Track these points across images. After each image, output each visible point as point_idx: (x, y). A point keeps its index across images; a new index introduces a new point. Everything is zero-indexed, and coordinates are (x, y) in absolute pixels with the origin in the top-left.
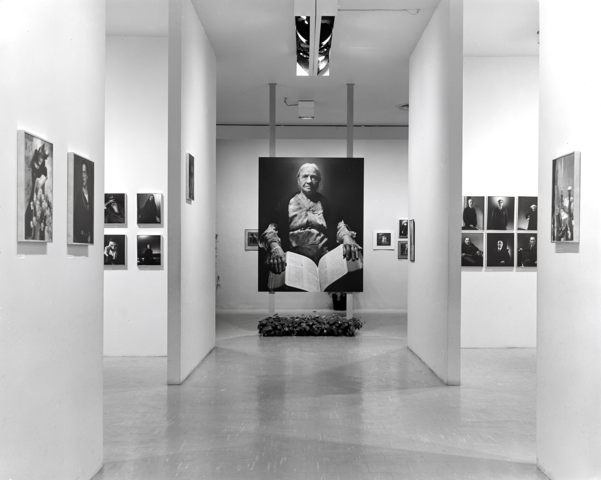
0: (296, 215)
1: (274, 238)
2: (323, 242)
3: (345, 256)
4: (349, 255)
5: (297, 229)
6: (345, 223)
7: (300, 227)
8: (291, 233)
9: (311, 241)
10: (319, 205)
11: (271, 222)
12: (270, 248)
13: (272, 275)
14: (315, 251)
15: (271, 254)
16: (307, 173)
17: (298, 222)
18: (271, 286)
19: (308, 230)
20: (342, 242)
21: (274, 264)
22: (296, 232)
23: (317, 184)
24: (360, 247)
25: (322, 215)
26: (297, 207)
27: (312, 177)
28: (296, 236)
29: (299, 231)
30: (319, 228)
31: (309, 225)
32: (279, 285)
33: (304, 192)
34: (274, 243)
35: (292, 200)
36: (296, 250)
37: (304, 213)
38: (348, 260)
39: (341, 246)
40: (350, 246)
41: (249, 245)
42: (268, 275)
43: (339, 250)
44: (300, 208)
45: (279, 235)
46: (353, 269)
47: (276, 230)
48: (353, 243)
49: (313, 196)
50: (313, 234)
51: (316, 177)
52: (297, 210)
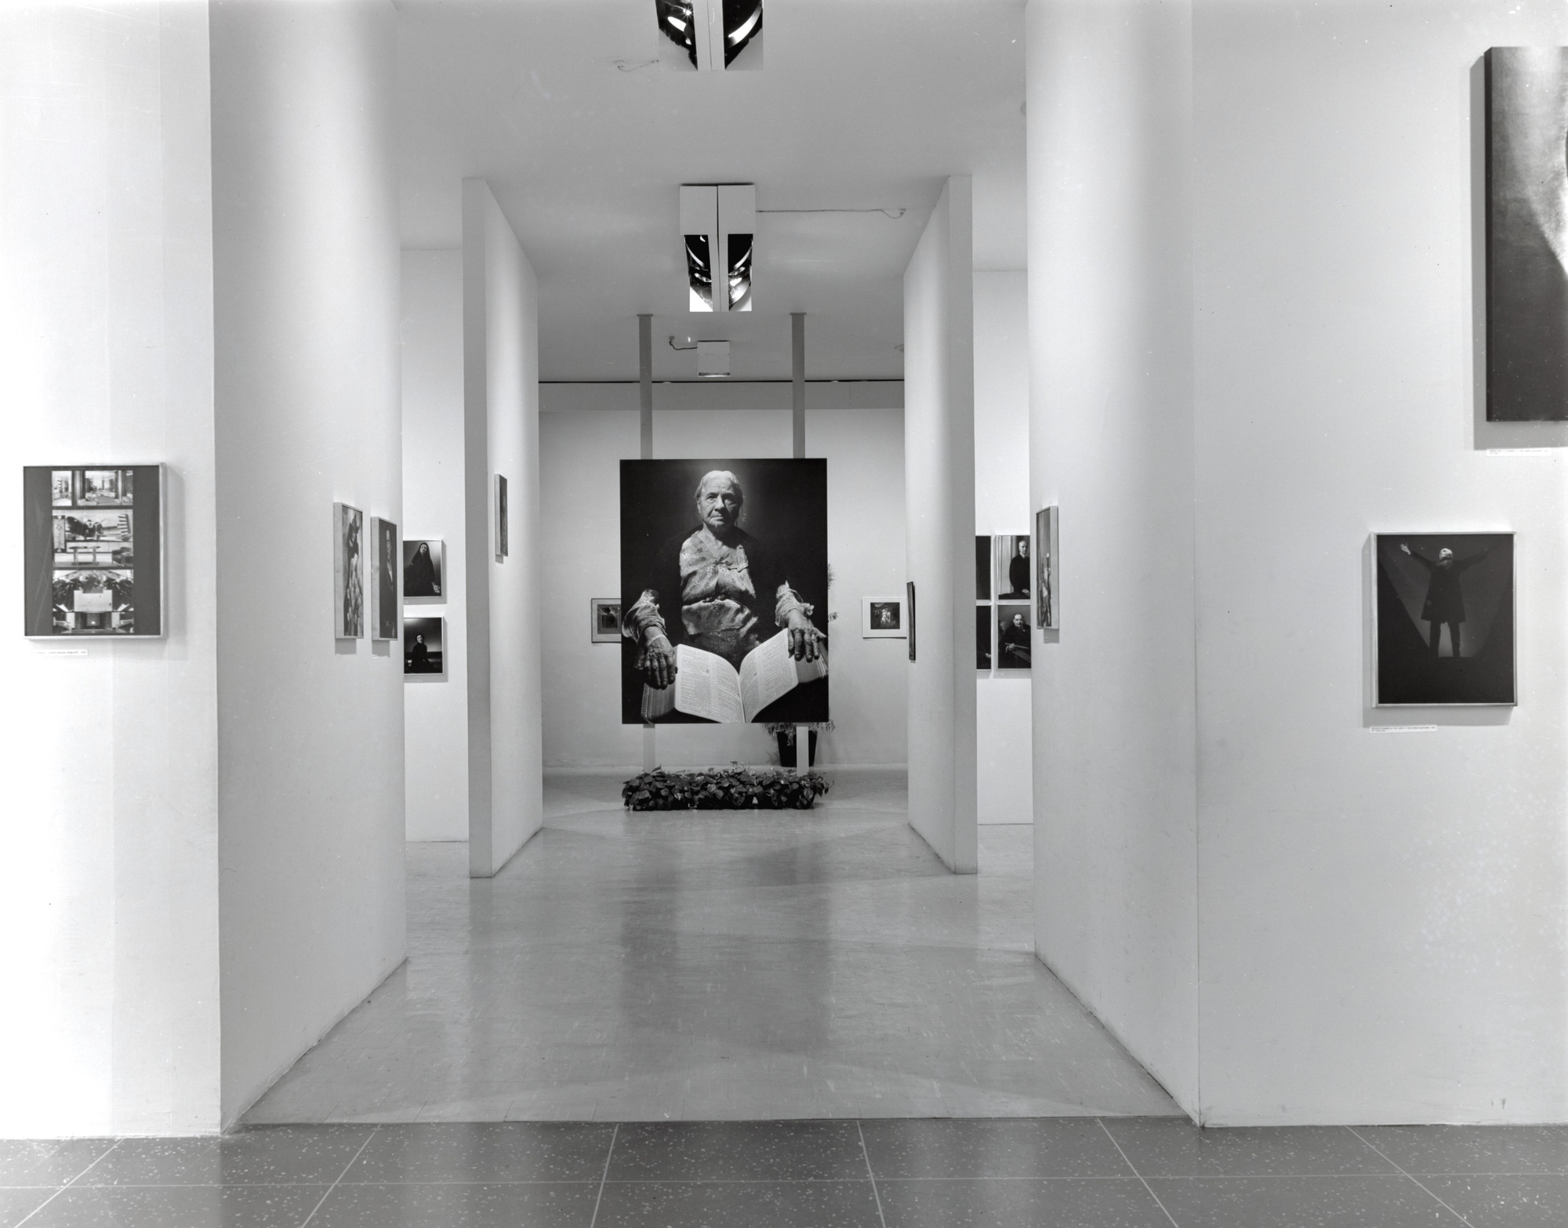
0: (694, 573)
1: (652, 618)
2: (749, 625)
3: (792, 652)
4: (800, 650)
5: (696, 600)
6: (791, 587)
7: (704, 596)
8: (685, 607)
9: (726, 623)
10: (740, 552)
11: (647, 588)
12: (644, 639)
13: (648, 691)
14: (734, 642)
15: (646, 650)
16: (714, 490)
17: (697, 586)
18: (647, 713)
19: (718, 601)
20: (786, 624)
21: (653, 670)
22: (695, 606)
23: (736, 512)
24: (822, 635)
25: (745, 572)
26: (696, 557)
27: (725, 497)
28: (696, 615)
29: (701, 603)
30: (741, 597)
31: (721, 591)
32: (662, 710)
33: (711, 527)
34: (651, 629)
35: (687, 543)
36: (694, 641)
37: (710, 569)
38: (798, 659)
39: (785, 631)
40: (802, 633)
41: (600, 632)
42: (641, 691)
43: (781, 641)
44: (703, 559)
45: (661, 612)
46: (808, 678)
47: (655, 602)
48: (808, 626)
49: (729, 534)
50: (729, 609)
51: (734, 496)
52: (697, 562)
